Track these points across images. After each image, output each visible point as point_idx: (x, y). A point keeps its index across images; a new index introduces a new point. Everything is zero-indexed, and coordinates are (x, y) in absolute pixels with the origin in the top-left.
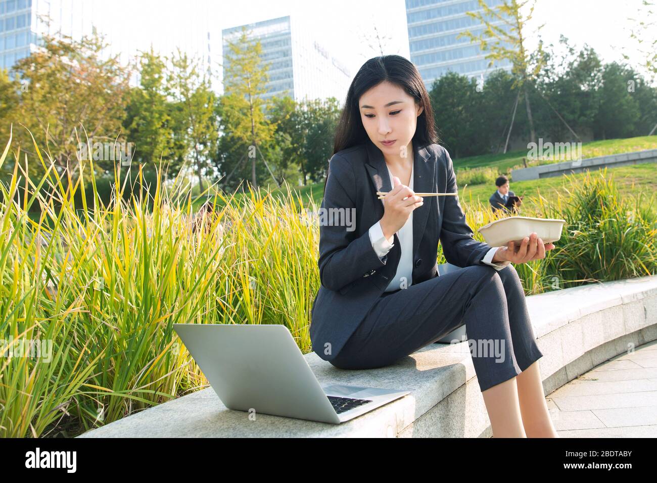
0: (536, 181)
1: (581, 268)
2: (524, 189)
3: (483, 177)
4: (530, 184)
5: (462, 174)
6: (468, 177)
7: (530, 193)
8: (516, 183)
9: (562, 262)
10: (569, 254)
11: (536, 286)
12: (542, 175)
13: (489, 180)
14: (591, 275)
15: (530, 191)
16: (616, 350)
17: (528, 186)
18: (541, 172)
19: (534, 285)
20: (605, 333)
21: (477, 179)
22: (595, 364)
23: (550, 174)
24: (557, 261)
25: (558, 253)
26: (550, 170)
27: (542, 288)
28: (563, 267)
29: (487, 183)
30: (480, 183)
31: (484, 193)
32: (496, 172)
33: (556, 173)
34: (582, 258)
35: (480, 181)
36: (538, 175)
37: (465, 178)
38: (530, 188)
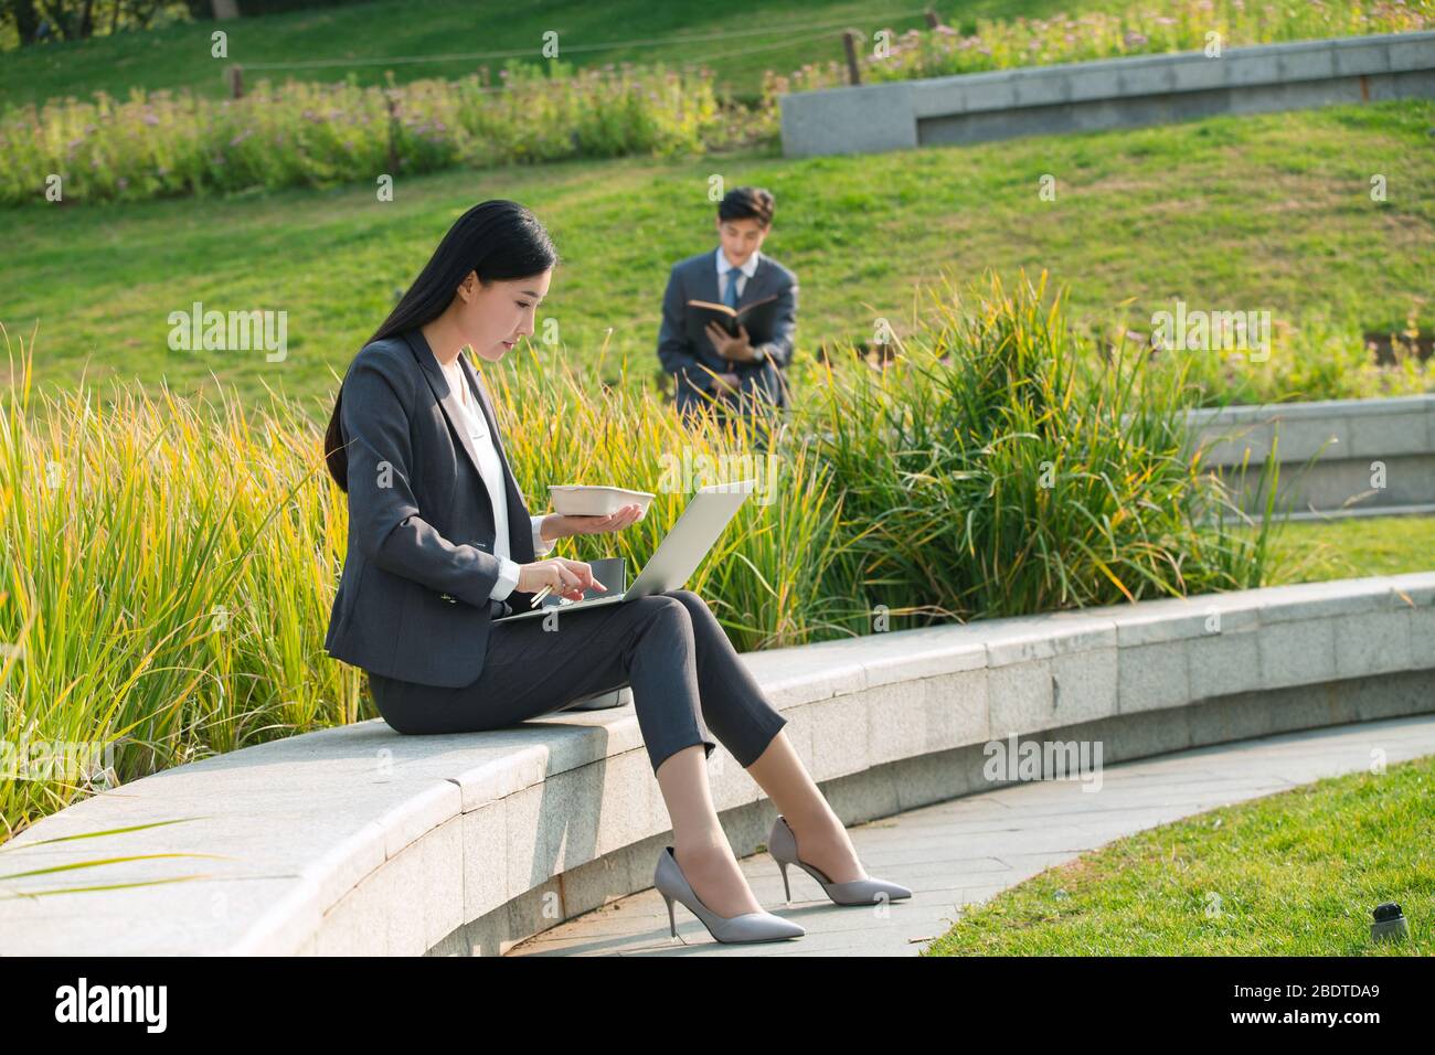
0: (893, 162)
1: (928, 581)
2: (831, 208)
3: (635, 119)
4: (864, 177)
5: (529, 95)
6: (562, 117)
7: (857, 230)
8: (797, 168)
9: (871, 559)
10: (893, 537)
11: (785, 623)
12: (930, 127)
13: (667, 138)
14: (956, 598)
15: (861, 219)
16: (968, 780)
17: (855, 194)
18: (931, 108)
19: (780, 620)
20: (929, 730)
21: (604, 129)
22: (905, 804)
23: (971, 126)
24: (858, 557)
25: (862, 536)
26: (974, 104)
27: (804, 631)
28: (872, 576)
29: (658, 155)
30: (621, 153)
31: (643, 217)
32: (707, 91)
33: (1000, 121)
34: (931, 549)
35: (620, 139)
36: (911, 127)
37: (546, 117)
38: (861, 207)
